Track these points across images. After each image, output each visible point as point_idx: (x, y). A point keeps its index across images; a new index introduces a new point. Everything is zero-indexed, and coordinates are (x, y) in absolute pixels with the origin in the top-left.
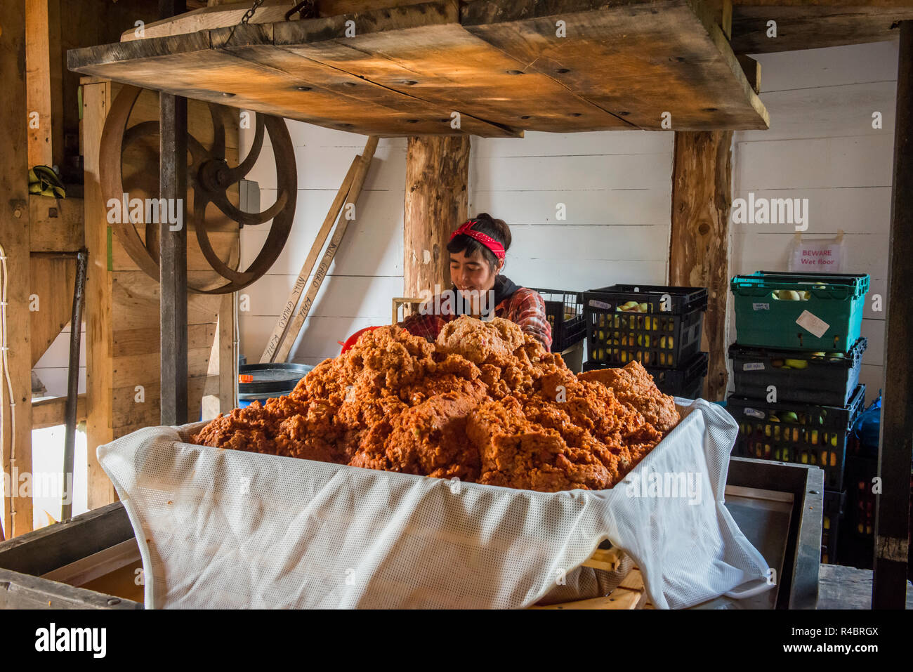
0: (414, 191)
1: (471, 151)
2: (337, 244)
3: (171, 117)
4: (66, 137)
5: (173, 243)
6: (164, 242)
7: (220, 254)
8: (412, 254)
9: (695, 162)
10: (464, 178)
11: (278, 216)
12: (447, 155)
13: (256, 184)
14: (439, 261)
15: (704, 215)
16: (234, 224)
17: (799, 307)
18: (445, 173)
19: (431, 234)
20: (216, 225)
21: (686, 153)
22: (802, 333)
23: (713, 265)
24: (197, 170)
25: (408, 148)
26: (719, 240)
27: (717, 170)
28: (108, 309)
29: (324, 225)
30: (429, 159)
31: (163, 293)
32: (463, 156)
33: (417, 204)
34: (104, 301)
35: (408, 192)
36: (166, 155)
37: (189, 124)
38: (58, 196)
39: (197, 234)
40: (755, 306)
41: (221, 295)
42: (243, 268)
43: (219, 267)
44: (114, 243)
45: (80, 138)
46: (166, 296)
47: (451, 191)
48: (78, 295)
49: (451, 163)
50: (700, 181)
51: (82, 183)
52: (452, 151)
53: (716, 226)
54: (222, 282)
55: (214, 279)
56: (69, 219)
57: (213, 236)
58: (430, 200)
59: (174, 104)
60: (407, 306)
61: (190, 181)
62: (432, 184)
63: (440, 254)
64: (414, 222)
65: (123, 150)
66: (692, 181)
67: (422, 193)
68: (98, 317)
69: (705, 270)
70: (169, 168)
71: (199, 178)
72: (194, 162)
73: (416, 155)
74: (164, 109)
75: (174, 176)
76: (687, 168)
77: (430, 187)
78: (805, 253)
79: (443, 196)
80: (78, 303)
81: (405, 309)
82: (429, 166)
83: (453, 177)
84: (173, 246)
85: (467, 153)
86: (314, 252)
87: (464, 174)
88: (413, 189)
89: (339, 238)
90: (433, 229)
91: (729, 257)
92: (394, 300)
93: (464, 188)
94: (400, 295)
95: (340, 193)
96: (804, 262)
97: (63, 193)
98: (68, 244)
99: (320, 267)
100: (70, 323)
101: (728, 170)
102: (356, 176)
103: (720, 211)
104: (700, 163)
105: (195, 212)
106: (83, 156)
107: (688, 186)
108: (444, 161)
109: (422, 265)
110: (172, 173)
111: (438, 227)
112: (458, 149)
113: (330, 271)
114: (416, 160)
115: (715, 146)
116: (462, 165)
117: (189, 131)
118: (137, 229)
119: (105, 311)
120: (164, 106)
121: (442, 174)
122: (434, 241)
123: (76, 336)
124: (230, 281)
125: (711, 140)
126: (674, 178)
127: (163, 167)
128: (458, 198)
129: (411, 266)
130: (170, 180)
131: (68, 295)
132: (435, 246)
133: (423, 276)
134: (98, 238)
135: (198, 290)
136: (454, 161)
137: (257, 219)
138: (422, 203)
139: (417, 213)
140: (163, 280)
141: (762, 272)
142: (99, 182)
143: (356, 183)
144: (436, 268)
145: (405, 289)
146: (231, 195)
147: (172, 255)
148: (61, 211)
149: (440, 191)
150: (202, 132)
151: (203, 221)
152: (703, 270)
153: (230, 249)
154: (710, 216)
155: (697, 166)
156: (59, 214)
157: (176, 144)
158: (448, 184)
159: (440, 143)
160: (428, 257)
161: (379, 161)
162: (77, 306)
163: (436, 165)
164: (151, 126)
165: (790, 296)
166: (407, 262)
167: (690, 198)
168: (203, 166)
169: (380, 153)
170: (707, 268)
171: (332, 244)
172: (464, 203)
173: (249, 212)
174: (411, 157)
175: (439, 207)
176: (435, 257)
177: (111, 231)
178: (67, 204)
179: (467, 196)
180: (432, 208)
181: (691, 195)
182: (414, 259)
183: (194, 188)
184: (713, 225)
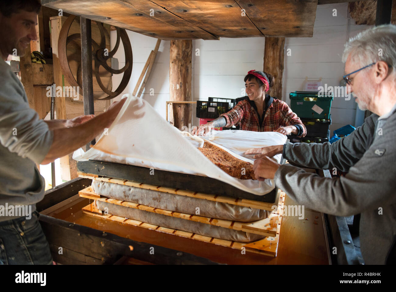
0: (173, 63)
1: (193, 49)
2: (146, 82)
3: (85, 30)
4: (45, 40)
5: (87, 80)
6: (84, 80)
7: (105, 84)
8: (172, 86)
9: (272, 53)
10: (190, 58)
11: (126, 71)
12: (185, 50)
13: (117, 59)
14: (182, 88)
15: (275, 72)
16: (110, 74)
17: (313, 103)
18: (184, 56)
19: (179, 78)
20: (103, 74)
21: (269, 50)
22: (314, 113)
23: (278, 89)
24: (95, 53)
25: (171, 47)
26: (280, 80)
27: (280, 56)
28: (64, 106)
29: (141, 76)
30: (178, 51)
31: (84, 100)
32: (190, 51)
33: (174, 68)
34: (62, 103)
35: (171, 64)
36: (83, 45)
37: (92, 35)
38: (43, 63)
39: (96, 78)
40: (298, 103)
41: (106, 101)
42: (114, 90)
43: (104, 90)
44: (65, 81)
45: (51, 41)
46: (86, 101)
47: (186, 63)
48: (53, 101)
49: (186, 53)
50: (274, 60)
51: (52, 58)
52: (186, 49)
53: (279, 75)
54: (106, 95)
55: (103, 94)
56: (47, 72)
57: (102, 79)
58: (179, 67)
59: (86, 25)
60: (171, 104)
61: (93, 57)
62: (179, 60)
63: (182, 86)
64: (173, 74)
65: (66, 45)
66: (271, 60)
67: (176, 64)
68: (60, 109)
69: (275, 91)
70: (85, 51)
71: (96, 56)
72: (94, 50)
73: (173, 50)
74: (82, 27)
75: (87, 54)
76: (269, 55)
77: (179, 61)
78: (309, 85)
79: (183, 65)
80: (53, 104)
81: (170, 105)
82: (178, 54)
83: (187, 58)
84: (87, 81)
85: (191, 49)
86: (138, 85)
87: (190, 57)
88: (172, 62)
89: (146, 80)
90: (180, 76)
91: (283, 86)
92: (167, 102)
93: (191, 62)
94: (168, 100)
95: (146, 64)
96: (308, 88)
97: (45, 62)
98: (47, 82)
99: (140, 91)
100: (50, 112)
101: (283, 55)
102: (152, 58)
103: (280, 70)
104: (274, 53)
105: (95, 69)
106: (52, 48)
107: (269, 61)
108: (184, 52)
109: (176, 90)
110: (86, 53)
111: (181, 76)
112: (188, 48)
113: (143, 92)
114: (173, 52)
115: (279, 47)
116: (190, 53)
117: (92, 38)
118: (74, 76)
119: (63, 106)
120: (82, 26)
121: (183, 57)
122: (180, 81)
123: (52, 115)
124: (109, 95)
125: (278, 45)
126: (264, 59)
127: (82, 51)
128: (189, 66)
129: (172, 90)
130: (85, 55)
131: (49, 101)
132: (181, 83)
133: (177, 93)
134: (59, 79)
135: (97, 98)
136: (187, 52)
137: (118, 72)
138: (176, 67)
139: (174, 71)
140: (84, 95)
141: (297, 91)
142: (58, 57)
143: (152, 60)
144: (181, 90)
145: (170, 98)
146: (108, 62)
147: (87, 85)
148: (44, 69)
149: (182, 63)
150: (97, 38)
151: (98, 72)
152: (274, 91)
153: (109, 84)
154: (277, 72)
155: (273, 54)
156: (44, 71)
157: (87, 41)
158: (185, 61)
159: (182, 46)
160: (178, 87)
161: (160, 53)
162: (52, 105)
163: (181, 53)
164: (77, 36)
165: (309, 100)
166: (171, 89)
167: (270, 66)
168: (97, 51)
169: (161, 49)
170: (275, 90)
171: (144, 82)
172: (190, 67)
173: (115, 69)
174: (172, 51)
175: (182, 69)
176: (181, 87)
177: (64, 76)
178: (46, 66)
179: (191, 65)
180: (179, 69)
181: (271, 64)
182: (173, 88)
183: (95, 60)
184: (278, 75)
